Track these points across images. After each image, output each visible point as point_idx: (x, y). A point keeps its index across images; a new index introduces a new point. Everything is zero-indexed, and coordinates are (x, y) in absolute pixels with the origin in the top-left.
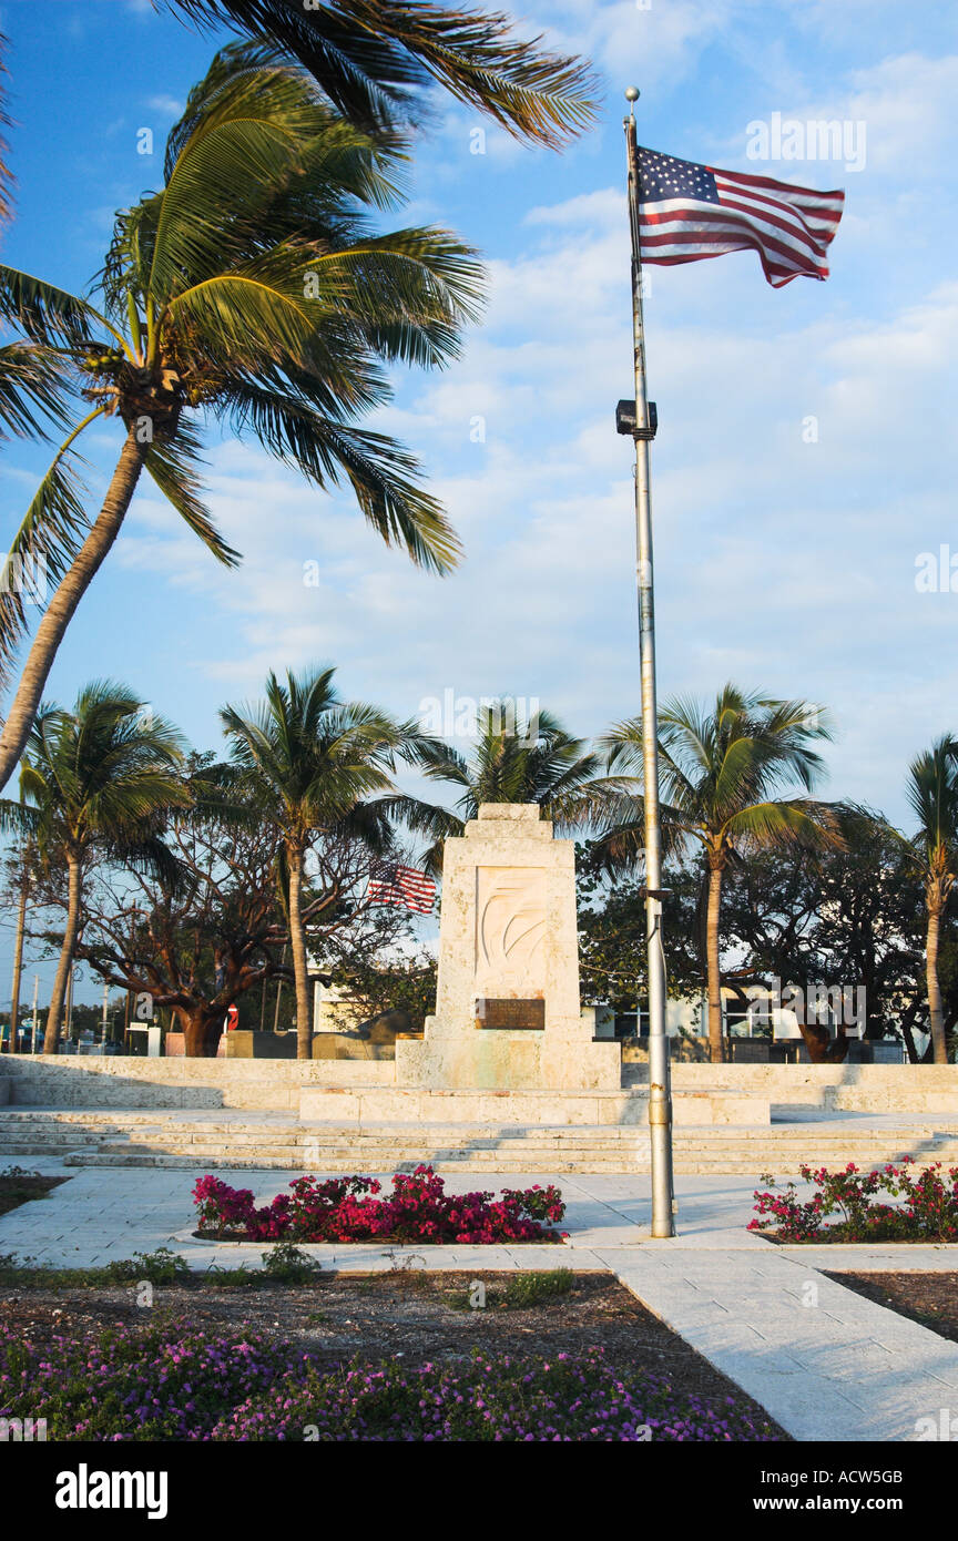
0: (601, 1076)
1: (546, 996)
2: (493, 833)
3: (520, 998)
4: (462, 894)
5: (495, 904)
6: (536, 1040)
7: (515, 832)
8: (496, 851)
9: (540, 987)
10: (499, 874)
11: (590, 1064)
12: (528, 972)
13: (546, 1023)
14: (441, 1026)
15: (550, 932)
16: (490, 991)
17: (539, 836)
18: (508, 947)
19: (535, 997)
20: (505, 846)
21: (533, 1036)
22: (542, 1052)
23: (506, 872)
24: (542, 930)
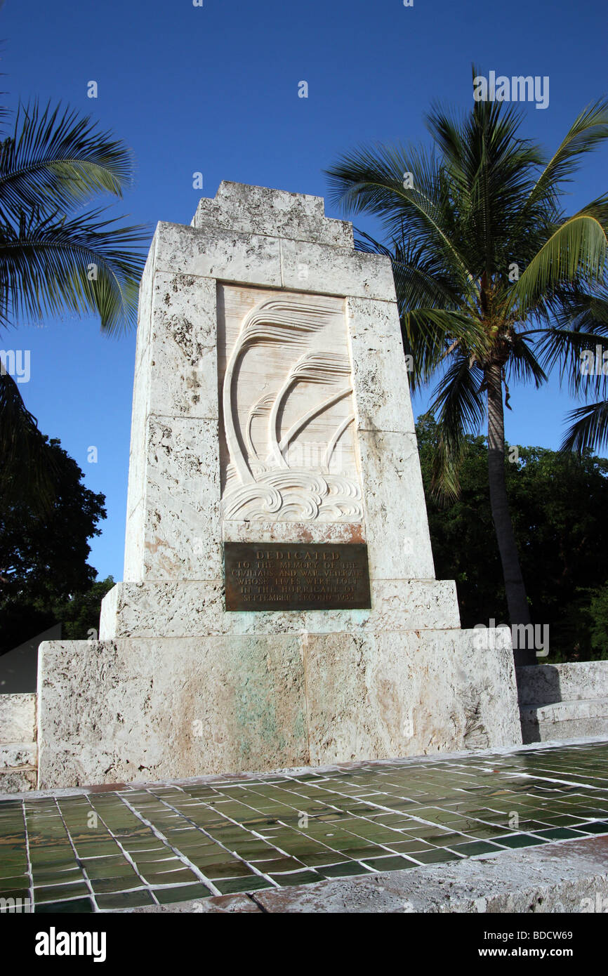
0: (484, 697)
1: (368, 537)
2: (248, 227)
3: (317, 539)
4: (189, 326)
5: (253, 352)
6: (356, 631)
7: (288, 229)
8: (253, 257)
9: (354, 520)
10: (262, 298)
11: (462, 675)
12: (328, 490)
13: (374, 596)
14: (146, 604)
15: (363, 412)
16: (257, 527)
17: (332, 242)
18: (285, 437)
19: (347, 537)
20: (268, 249)
21: (349, 622)
22: (368, 655)
23: (271, 295)
24: (350, 409)
